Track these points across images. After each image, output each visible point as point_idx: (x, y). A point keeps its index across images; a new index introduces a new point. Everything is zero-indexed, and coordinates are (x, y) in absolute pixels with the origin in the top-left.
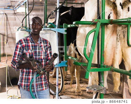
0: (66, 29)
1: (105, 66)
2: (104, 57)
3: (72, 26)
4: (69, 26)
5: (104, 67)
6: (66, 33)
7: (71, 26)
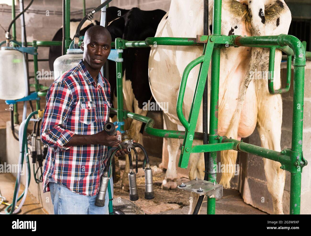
0: (121, 51)
1: (221, 138)
2: (217, 117)
3: (136, 44)
4: (129, 44)
5: (218, 140)
6: (121, 60)
7: (133, 45)
